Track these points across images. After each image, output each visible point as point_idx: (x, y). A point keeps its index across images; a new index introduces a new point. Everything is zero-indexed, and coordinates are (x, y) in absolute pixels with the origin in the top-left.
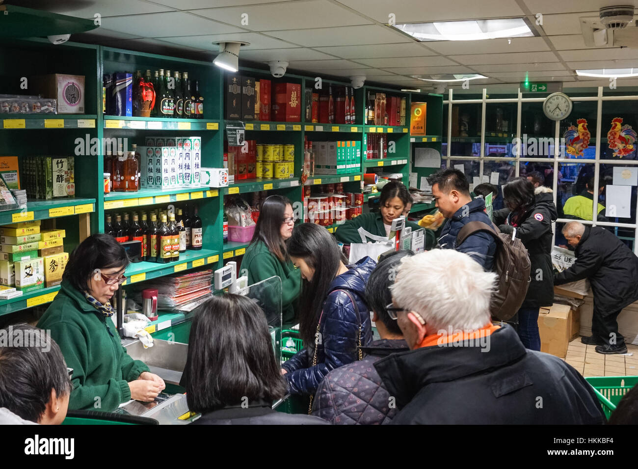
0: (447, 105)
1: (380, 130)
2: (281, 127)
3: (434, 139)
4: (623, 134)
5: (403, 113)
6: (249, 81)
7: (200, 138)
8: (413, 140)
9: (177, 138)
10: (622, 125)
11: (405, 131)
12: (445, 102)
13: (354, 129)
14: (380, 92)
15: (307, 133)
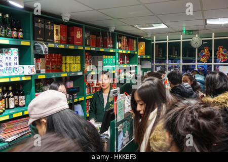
0: (153, 44)
1: (124, 52)
2: (71, 47)
3: (148, 57)
4: (223, 53)
5: (135, 46)
6: (49, 23)
7: (18, 49)
8: (139, 57)
9: (3, 49)
10: (223, 49)
11: (136, 53)
12: (152, 42)
13: (112, 51)
14: (124, 36)
15: (87, 51)
